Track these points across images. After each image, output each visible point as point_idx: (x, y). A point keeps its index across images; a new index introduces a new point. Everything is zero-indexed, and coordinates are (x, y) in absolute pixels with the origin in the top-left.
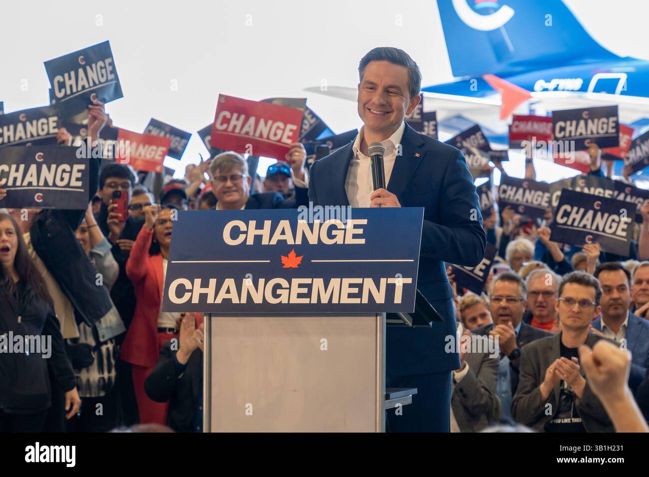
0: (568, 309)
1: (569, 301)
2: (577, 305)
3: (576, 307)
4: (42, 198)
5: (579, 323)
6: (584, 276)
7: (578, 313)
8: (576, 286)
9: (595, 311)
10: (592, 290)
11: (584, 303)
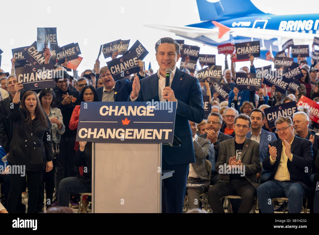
0: (238, 129)
1: (239, 125)
2: (242, 127)
3: (241, 128)
4: (37, 85)
5: (242, 134)
6: (245, 116)
7: (242, 130)
8: (241, 120)
9: (249, 129)
10: (248, 121)
11: (244, 126)
